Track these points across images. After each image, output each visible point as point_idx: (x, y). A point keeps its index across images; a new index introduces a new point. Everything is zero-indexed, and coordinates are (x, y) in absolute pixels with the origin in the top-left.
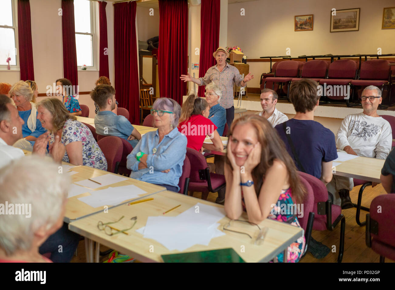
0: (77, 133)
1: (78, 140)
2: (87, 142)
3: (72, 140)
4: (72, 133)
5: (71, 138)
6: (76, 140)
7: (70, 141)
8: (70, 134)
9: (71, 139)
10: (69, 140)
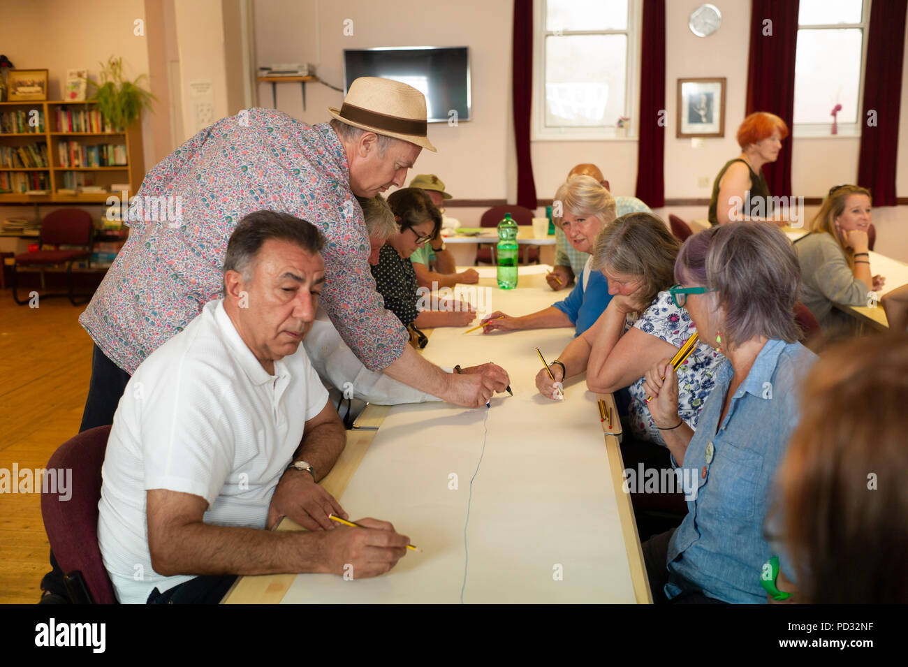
0: (681, 319)
1: (667, 338)
2: (702, 359)
3: (651, 329)
4: (667, 314)
5: (653, 323)
6: (663, 335)
7: (645, 325)
8: (660, 311)
9: (651, 325)
10: (645, 322)
